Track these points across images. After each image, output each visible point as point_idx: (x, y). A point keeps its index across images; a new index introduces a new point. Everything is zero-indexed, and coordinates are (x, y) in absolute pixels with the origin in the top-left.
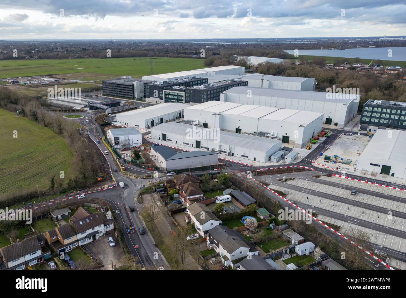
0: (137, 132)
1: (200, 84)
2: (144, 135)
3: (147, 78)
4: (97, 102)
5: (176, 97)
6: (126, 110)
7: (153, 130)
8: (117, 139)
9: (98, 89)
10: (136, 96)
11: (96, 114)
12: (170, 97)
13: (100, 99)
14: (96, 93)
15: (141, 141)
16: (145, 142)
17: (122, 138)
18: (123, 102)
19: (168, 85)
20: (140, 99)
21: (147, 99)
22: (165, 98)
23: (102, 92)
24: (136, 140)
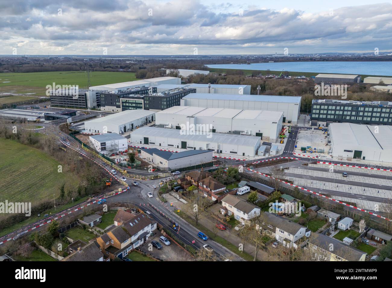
5: (134, 105)
10: (89, 105)
12: (127, 104)
15: (126, 146)
17: (108, 144)
20: (94, 108)
21: (102, 108)
22: (123, 106)
24: (122, 145)
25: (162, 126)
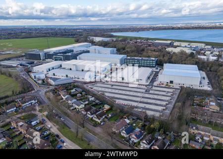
0: (43, 73)
1: (69, 53)
2: (46, 75)
3: (46, 50)
4: (24, 63)
5: (59, 59)
6: (38, 65)
7: (49, 72)
8: (35, 76)
9: (22, 56)
10: (41, 58)
11: (24, 68)
12: (57, 58)
13: (24, 61)
14: (22, 58)
15: (44, 76)
16: (46, 77)
17: (37, 76)
18: (35, 62)
19: (56, 54)
20: (44, 60)
21: (46, 60)
22: (55, 59)
23: (25, 57)
24: (43, 76)
25: (64, 68)
